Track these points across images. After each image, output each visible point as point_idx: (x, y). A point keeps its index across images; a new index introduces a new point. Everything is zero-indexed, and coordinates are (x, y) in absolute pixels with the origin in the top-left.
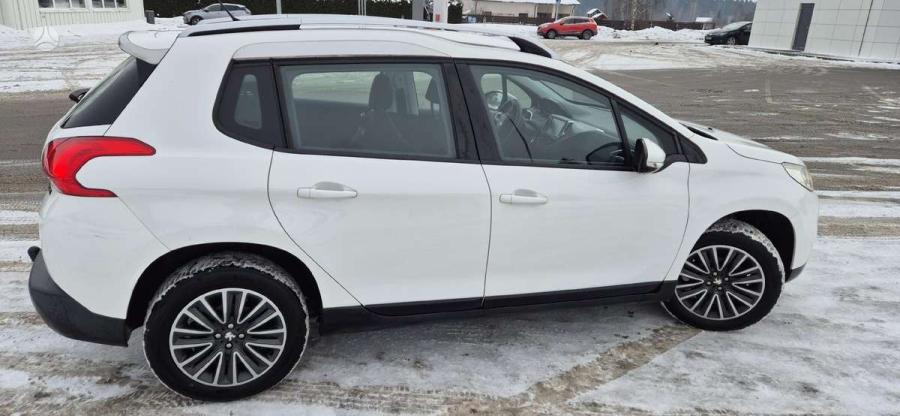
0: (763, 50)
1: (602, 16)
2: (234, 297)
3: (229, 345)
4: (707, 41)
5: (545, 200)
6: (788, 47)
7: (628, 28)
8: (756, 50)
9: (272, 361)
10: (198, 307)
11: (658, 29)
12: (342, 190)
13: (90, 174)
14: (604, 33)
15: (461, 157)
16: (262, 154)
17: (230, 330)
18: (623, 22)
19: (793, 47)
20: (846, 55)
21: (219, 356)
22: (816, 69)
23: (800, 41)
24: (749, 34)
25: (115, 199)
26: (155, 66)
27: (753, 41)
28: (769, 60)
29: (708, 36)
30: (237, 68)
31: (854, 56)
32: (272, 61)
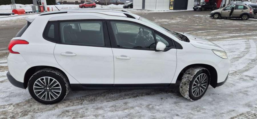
0: (136, 9)
1: (99, 2)
2: (47, 79)
3: (48, 91)
4: (124, 8)
5: (130, 58)
6: (141, 8)
7: (105, 5)
8: (134, 9)
9: (59, 95)
10: (39, 81)
11: (112, 5)
12: (72, 54)
13: (15, 48)
14: (98, 6)
15: (106, 46)
16: (53, 44)
17: (47, 87)
18: (104, 3)
19: (143, 8)
20: (153, 10)
21: (46, 94)
22: (145, 14)
23: (143, 7)
24: (133, 5)
25: (19, 54)
26: (31, 23)
27: (134, 7)
28: (137, 12)
29: (124, 6)
30: (49, 23)
31: (155, 10)
32: (58, 21)
